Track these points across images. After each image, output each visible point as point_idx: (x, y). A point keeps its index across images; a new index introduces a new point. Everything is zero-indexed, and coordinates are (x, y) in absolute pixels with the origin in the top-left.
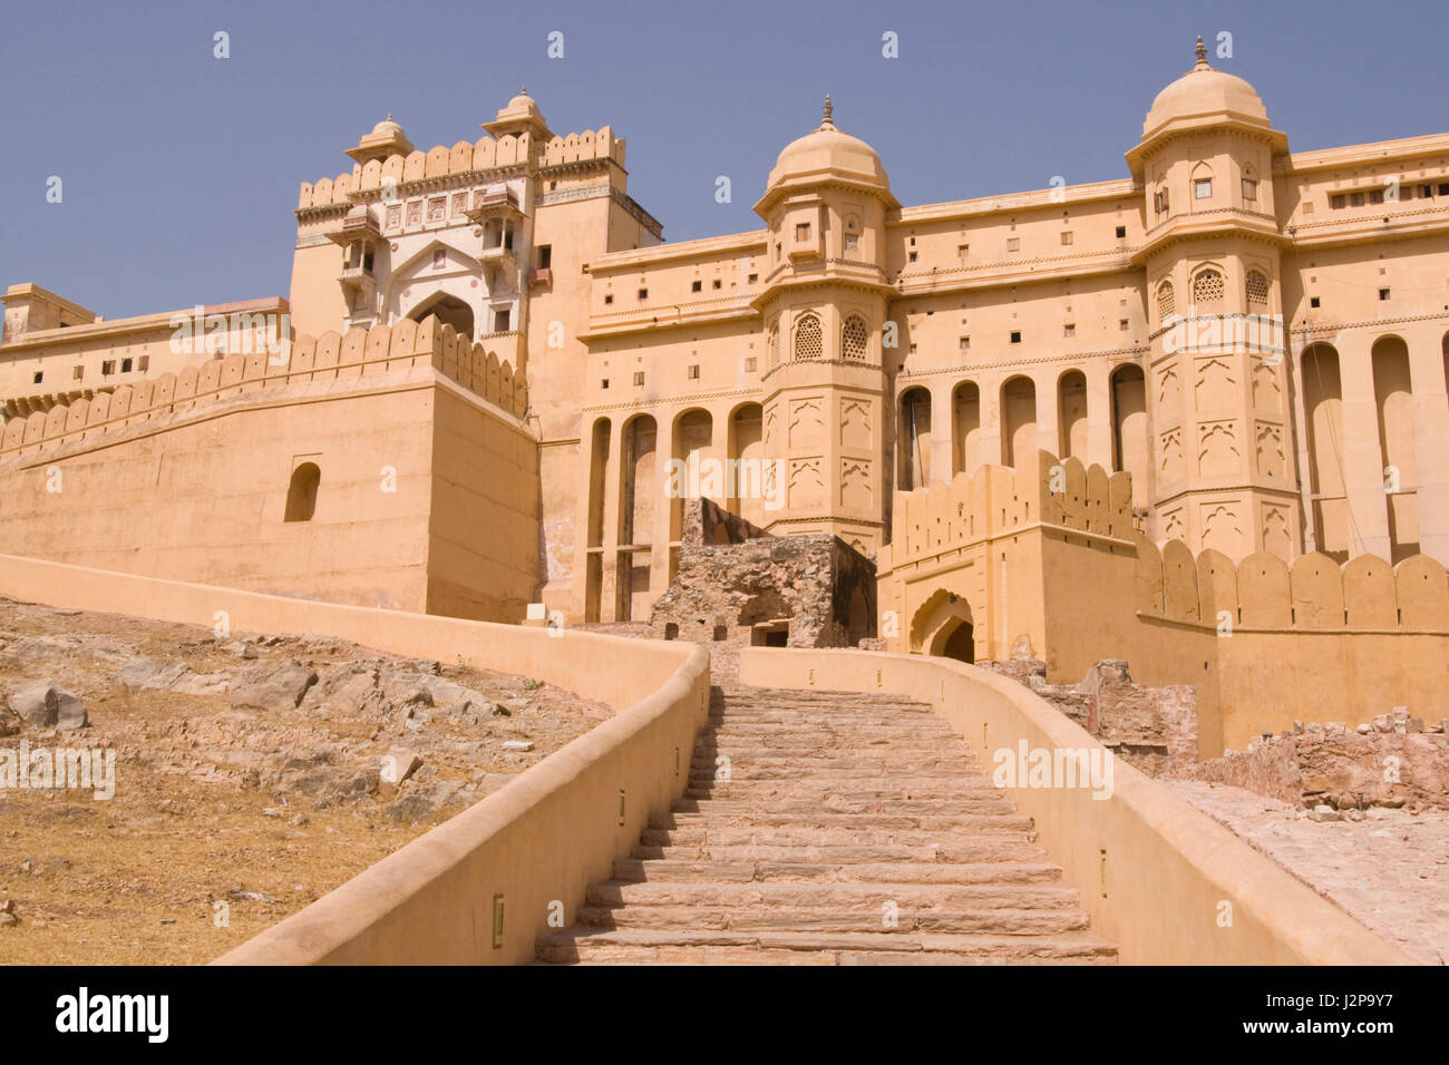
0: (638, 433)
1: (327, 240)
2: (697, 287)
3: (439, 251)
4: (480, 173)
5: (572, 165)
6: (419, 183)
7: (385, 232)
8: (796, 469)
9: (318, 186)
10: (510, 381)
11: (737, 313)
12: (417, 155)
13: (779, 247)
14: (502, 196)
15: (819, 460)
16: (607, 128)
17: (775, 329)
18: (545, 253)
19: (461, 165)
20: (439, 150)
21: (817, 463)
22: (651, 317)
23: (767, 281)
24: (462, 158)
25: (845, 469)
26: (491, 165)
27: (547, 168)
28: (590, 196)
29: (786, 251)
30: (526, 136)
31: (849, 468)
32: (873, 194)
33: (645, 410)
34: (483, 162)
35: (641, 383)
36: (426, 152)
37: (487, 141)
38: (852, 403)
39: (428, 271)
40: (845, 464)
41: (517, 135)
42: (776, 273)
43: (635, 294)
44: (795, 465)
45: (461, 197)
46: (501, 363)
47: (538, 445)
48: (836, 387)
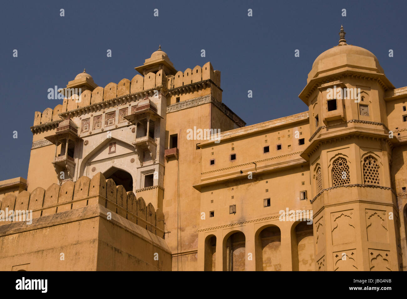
0: (234, 244)
1: (49, 143)
2: (266, 149)
3: (112, 142)
4: (134, 95)
5: (188, 86)
6: (100, 105)
7: (80, 134)
8: (338, 258)
9: (45, 112)
10: (153, 216)
11: (292, 163)
12: (99, 89)
13: (317, 118)
14: (146, 106)
15: (354, 251)
16: (209, 63)
17: (318, 169)
18: (174, 139)
19: (124, 91)
20: (112, 85)
21: (353, 254)
22: (239, 170)
23: (310, 140)
24: (124, 88)
25: (371, 257)
26: (140, 90)
27: (174, 89)
28: (200, 103)
29: (321, 119)
30: (161, 72)
31: (374, 256)
32: (376, 80)
33: (237, 228)
34: (136, 89)
35: (234, 213)
36: (104, 87)
37: (138, 77)
38: (373, 212)
39: (104, 154)
40: (372, 254)
41: (155, 72)
42: (316, 134)
43: (229, 157)
44: (337, 256)
45: (124, 110)
46: (147, 205)
47: (172, 255)
48: (361, 201)
